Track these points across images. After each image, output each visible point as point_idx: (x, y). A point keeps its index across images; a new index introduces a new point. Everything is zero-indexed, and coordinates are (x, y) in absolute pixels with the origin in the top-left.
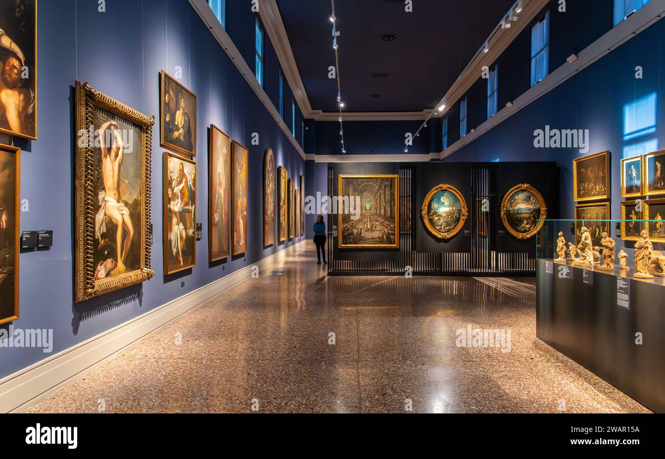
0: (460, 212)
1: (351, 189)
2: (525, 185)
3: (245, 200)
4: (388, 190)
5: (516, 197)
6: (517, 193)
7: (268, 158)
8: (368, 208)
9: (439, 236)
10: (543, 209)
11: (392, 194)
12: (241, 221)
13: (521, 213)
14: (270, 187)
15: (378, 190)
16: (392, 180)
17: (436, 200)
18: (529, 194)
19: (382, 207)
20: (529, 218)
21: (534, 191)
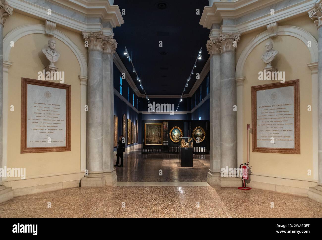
0: (180, 135)
1: (148, 128)
2: (200, 127)
3: (117, 131)
4: (159, 128)
5: (197, 130)
6: (197, 129)
7: (124, 117)
8: (153, 133)
9: (174, 142)
10: (205, 134)
11: (161, 130)
12: (116, 137)
13: (198, 135)
14: (124, 126)
15: (157, 128)
16: (161, 125)
17: (173, 131)
18: (201, 130)
19: (158, 133)
20: (201, 136)
21: (202, 129)
